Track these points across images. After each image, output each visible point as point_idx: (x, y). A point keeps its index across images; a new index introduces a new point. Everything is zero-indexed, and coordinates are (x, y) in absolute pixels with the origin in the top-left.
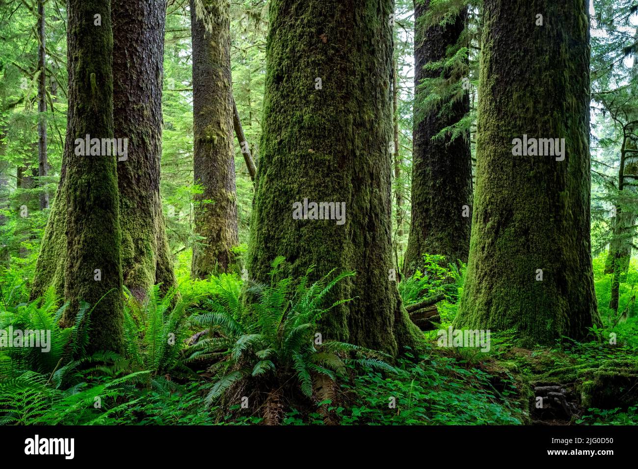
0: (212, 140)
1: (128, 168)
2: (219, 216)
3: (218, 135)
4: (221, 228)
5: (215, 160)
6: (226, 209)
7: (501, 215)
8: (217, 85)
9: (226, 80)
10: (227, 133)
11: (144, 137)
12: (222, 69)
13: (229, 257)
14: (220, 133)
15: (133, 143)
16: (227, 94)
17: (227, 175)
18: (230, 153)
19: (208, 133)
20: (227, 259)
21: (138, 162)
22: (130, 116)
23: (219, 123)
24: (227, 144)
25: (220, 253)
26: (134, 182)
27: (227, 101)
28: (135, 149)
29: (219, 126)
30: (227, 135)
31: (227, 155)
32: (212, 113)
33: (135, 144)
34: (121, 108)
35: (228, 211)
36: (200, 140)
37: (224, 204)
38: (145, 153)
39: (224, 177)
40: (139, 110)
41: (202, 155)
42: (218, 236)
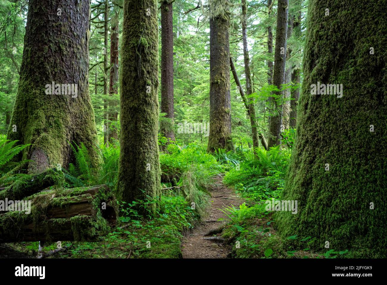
0: (217, 83)
1: (46, 67)
2: (220, 120)
3: (221, 80)
4: (221, 126)
5: (219, 93)
6: (224, 117)
7: (334, 51)
8: (221, 55)
9: (226, 52)
10: (226, 78)
11: (61, 45)
12: (224, 46)
13: (225, 140)
14: (222, 79)
15: (51, 49)
16: (226, 59)
17: (225, 99)
18: (227, 89)
19: (216, 79)
20: (224, 141)
21: (55, 62)
22: (50, 31)
23: (221, 74)
24: (225, 84)
25: (221, 138)
26: (51, 77)
27: (226, 62)
28: (52, 54)
29: (222, 75)
30: (226, 79)
31: (225, 89)
32: (218, 69)
33: (53, 50)
34: (44, 25)
35: (226, 117)
36: (212, 83)
37: (223, 114)
38: (61, 57)
39: (224, 101)
40: (57, 26)
41: (213, 90)
42: (220, 130)
